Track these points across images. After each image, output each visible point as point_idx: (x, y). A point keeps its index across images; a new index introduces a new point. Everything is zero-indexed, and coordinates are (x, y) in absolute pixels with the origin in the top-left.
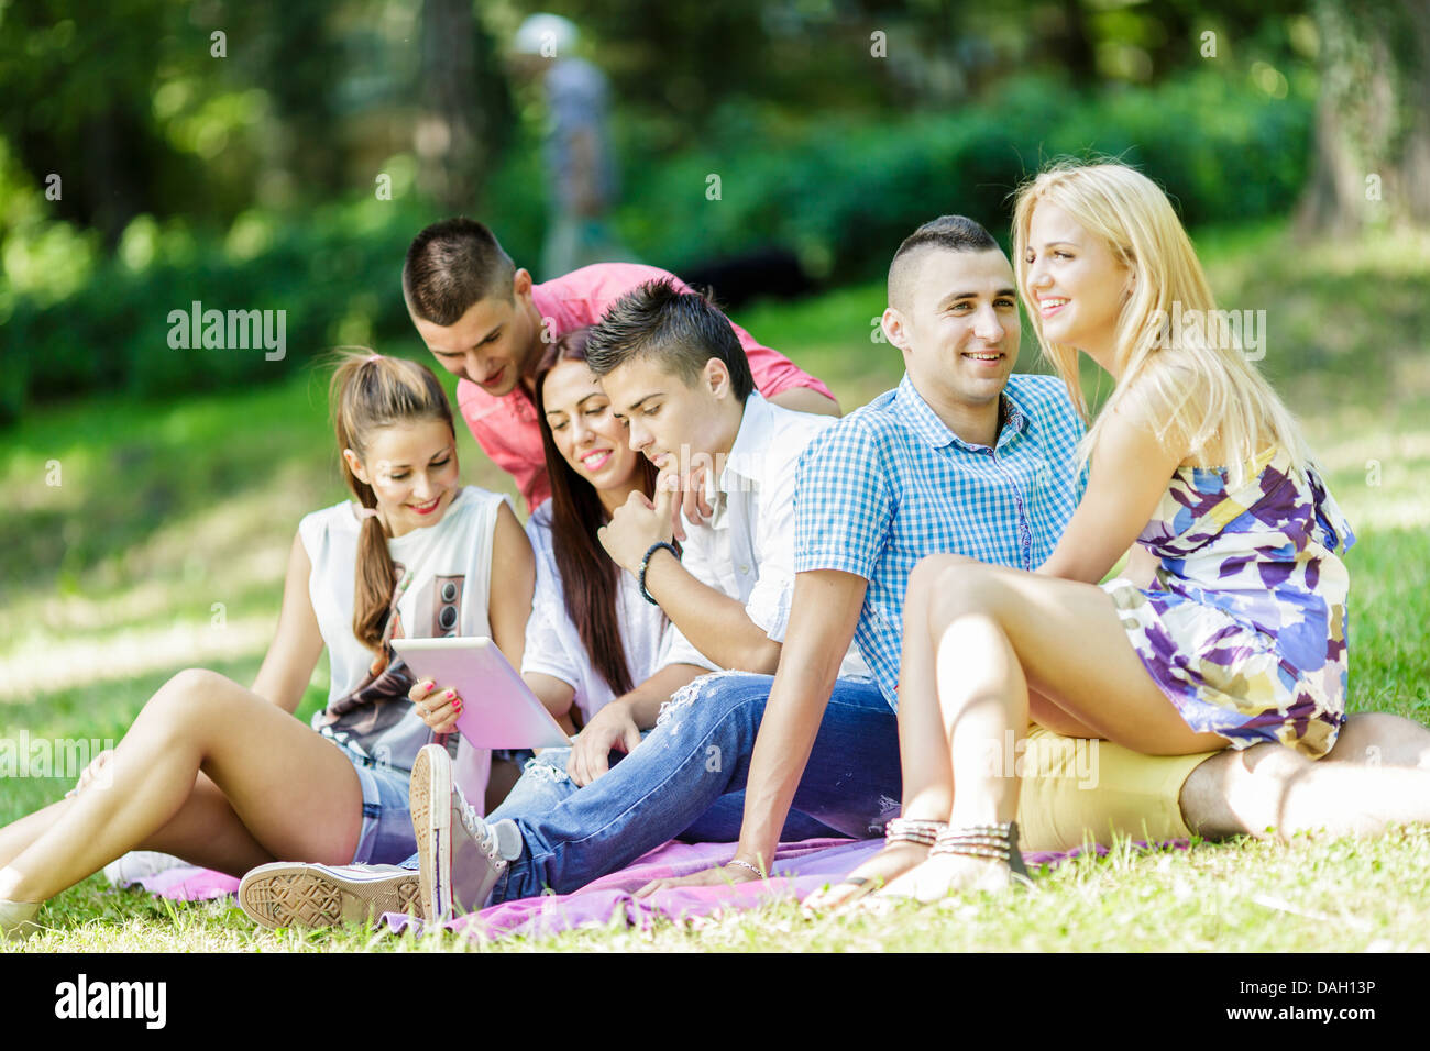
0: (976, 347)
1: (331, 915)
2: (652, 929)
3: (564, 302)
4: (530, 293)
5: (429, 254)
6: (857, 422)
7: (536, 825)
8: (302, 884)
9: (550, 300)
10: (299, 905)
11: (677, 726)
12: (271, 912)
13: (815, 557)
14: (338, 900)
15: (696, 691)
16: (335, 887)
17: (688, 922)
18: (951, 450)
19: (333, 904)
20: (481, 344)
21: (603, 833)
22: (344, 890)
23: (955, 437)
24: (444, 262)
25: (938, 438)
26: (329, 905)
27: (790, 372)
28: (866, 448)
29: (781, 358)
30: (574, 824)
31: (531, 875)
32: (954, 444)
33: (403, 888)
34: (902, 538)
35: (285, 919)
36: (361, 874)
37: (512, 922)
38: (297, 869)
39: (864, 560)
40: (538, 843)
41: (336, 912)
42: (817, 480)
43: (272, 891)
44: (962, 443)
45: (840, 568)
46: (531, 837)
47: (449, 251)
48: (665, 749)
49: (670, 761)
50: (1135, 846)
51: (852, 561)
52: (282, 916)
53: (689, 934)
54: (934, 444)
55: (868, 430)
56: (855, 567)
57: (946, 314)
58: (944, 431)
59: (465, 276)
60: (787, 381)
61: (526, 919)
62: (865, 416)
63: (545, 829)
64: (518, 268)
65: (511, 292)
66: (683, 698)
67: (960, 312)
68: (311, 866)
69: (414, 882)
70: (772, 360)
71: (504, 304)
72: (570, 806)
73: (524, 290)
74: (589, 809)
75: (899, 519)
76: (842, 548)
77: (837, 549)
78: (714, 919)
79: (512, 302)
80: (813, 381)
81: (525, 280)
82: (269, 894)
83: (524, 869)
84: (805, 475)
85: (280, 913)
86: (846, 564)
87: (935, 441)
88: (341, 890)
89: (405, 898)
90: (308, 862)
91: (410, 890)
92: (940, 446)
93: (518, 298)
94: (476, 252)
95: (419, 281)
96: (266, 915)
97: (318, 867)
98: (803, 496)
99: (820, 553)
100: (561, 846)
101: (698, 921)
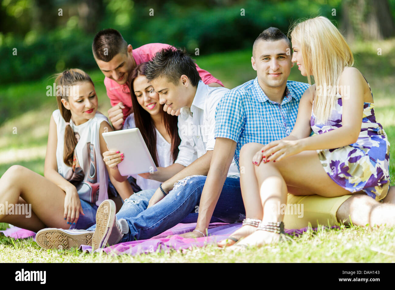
0: (271, 72)
1: (64, 245)
2: (170, 253)
3: (141, 55)
4: (132, 52)
5: (101, 39)
6: (236, 92)
7: (133, 222)
8: (56, 235)
9: (137, 54)
10: (55, 241)
11: (179, 193)
12: (46, 243)
13: (219, 133)
14: (67, 240)
15: (186, 181)
16: (66, 236)
17: (182, 251)
18: (266, 103)
19: (65, 241)
20: (118, 68)
21: (153, 227)
22: (69, 237)
23: (268, 99)
24: (106, 42)
25: (263, 99)
26: (64, 242)
27: (211, 78)
28: (238, 100)
29: (208, 73)
30: (145, 223)
31: (130, 238)
32: (268, 101)
33: (87, 236)
34: (248, 131)
35: (50, 246)
36: (74, 232)
37: (124, 249)
38: (54, 230)
39: (235, 136)
40: (133, 229)
41: (66, 244)
42: (222, 109)
43: (46, 237)
44: (270, 101)
45: (228, 137)
46: (131, 227)
47: (108, 38)
48: (175, 200)
49: (176, 204)
50: (325, 227)
51: (232, 136)
52: (49, 245)
53: (182, 255)
54: (261, 101)
55: (239, 95)
56: (233, 138)
57: (262, 61)
58: (265, 97)
59: (113, 47)
60: (210, 80)
61: (129, 248)
62: (239, 90)
63: (135, 224)
64: (128, 44)
65: (127, 51)
66: (182, 183)
67: (266, 61)
68: (58, 229)
69: (91, 235)
70: (206, 74)
71: (125, 55)
72: (144, 216)
73: (130, 51)
74: (149, 218)
75: (247, 124)
76: (229, 131)
77: (227, 131)
78: (190, 250)
79: (127, 55)
80: (218, 80)
81: (131, 48)
82: (45, 238)
83: (128, 237)
84: (219, 108)
85: (48, 244)
86: (230, 136)
87: (261, 100)
88: (68, 237)
89: (88, 240)
90: (58, 228)
91: (90, 237)
92: (262, 102)
93: (128, 53)
94: (116, 39)
95: (98, 48)
96: (44, 245)
97: (61, 230)
98: (218, 114)
99: (221, 132)
100: (140, 230)
101: (184, 251)
